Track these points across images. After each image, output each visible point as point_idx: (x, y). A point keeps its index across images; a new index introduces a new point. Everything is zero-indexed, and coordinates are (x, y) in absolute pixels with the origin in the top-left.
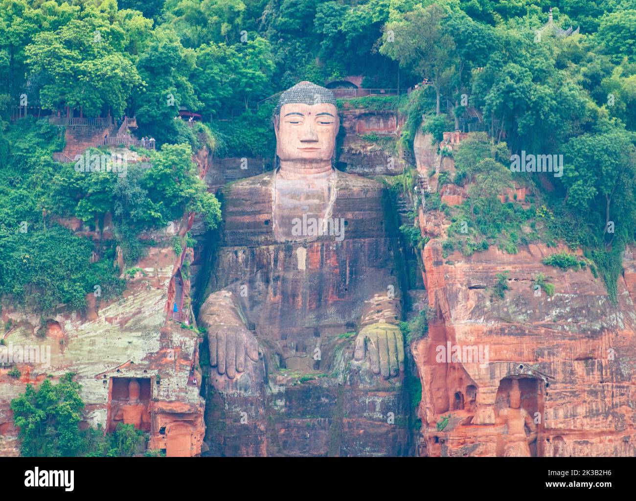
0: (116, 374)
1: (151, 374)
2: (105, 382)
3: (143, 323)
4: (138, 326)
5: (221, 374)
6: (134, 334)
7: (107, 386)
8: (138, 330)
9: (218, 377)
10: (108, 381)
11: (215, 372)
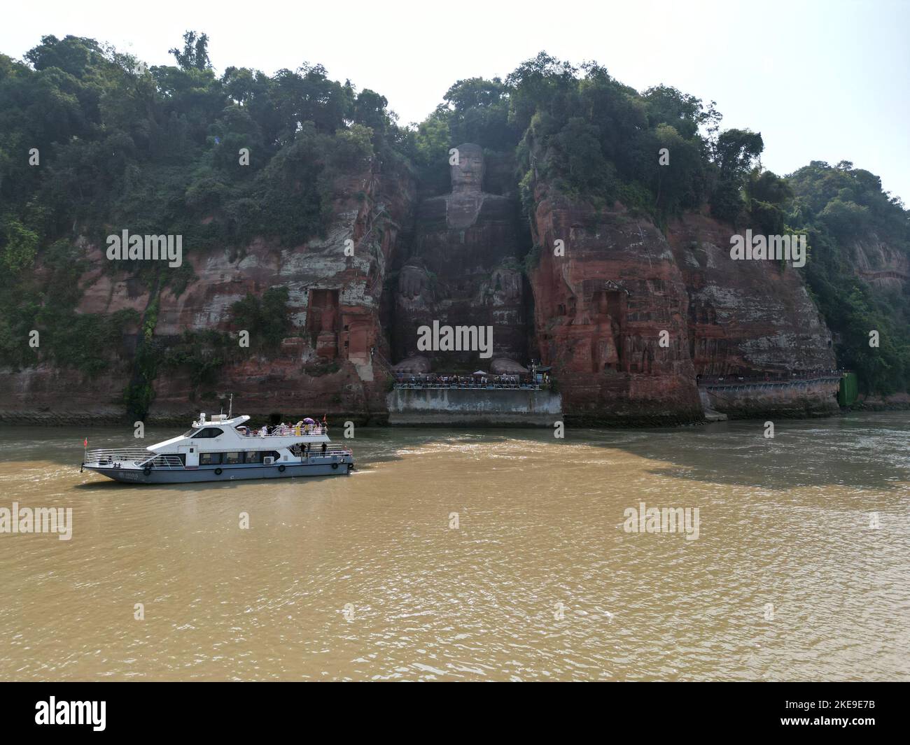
0: (313, 287)
1: (339, 286)
2: (306, 293)
3: (335, 251)
4: (331, 254)
5: (404, 297)
6: (329, 259)
7: (308, 295)
8: (332, 256)
9: (402, 298)
10: (308, 292)
11: (401, 296)
